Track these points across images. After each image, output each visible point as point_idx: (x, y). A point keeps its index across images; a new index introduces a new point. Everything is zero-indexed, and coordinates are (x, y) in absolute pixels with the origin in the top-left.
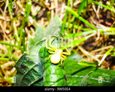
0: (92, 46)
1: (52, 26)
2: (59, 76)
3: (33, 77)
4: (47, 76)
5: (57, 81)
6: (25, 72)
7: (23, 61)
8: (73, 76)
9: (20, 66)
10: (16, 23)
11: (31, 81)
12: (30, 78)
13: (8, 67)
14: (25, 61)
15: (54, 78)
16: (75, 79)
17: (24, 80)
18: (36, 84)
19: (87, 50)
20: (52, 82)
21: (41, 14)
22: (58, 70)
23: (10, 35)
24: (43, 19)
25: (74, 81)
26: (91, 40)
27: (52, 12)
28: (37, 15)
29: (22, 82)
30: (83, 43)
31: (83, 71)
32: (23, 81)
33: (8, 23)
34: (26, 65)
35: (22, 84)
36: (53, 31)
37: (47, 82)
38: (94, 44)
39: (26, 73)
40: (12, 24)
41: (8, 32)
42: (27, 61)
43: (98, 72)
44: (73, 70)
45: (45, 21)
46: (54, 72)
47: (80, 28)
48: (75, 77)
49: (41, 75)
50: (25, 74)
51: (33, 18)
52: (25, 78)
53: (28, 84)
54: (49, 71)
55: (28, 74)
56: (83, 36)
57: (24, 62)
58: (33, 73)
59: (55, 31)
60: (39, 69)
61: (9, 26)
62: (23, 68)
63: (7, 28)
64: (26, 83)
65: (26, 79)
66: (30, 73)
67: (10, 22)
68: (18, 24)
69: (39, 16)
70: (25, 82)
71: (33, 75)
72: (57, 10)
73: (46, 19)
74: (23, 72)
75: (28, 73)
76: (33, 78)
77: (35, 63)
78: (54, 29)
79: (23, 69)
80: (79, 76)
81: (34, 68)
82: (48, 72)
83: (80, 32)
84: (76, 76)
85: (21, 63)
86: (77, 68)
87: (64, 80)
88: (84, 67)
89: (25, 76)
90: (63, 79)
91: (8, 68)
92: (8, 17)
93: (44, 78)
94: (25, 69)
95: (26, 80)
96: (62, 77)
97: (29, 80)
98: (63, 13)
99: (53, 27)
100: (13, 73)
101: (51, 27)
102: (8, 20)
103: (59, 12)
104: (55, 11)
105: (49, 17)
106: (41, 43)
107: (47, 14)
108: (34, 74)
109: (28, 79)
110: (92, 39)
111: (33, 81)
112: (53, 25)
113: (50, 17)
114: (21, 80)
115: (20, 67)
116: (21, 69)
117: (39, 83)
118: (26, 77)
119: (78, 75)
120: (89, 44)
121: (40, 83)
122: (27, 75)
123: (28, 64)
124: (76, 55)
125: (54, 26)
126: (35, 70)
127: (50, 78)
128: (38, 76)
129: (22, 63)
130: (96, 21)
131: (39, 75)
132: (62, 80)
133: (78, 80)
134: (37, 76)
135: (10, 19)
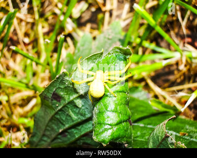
0: (167, 81)
1: (107, 36)
2: (120, 115)
3: (70, 116)
4: (100, 113)
5: (117, 124)
6: (58, 106)
7: (57, 87)
8: (136, 124)
9: (51, 95)
10: (43, 27)
11: (64, 123)
12: (64, 119)
13: (19, 101)
14: (62, 87)
15: (112, 117)
16: (140, 129)
17: (53, 121)
18: (73, 130)
19: (160, 86)
20: (108, 124)
21: (87, 16)
22: (121, 105)
23: (30, 47)
24: (89, 26)
25: (136, 133)
26: (167, 70)
27: (107, 15)
28: (80, 18)
29: (47, 126)
30: (153, 74)
31: (153, 118)
32: (50, 123)
33: (29, 26)
34: (62, 93)
35: (48, 128)
36: (107, 45)
37: (100, 124)
38: (172, 78)
39: (59, 108)
40: (35, 28)
41: (27, 40)
42: (65, 87)
43: (178, 122)
44: (136, 114)
45: (92, 28)
46: (113, 108)
47: (153, 46)
48: (139, 126)
49: (85, 114)
50: (56, 111)
51: (73, 22)
52: (55, 117)
53: (59, 128)
54: (105, 105)
55: (63, 111)
56: (153, 62)
57: (59, 88)
58: (71, 110)
59: (111, 45)
60: (83, 104)
61: (30, 32)
62: (55, 99)
63: (27, 35)
64: (56, 128)
65: (57, 119)
66: (66, 108)
67: (33, 25)
68: (46, 29)
69: (83, 20)
70: (53, 126)
71: (71, 113)
72: (115, 13)
73: (95, 26)
74: (54, 106)
75: (63, 109)
76: (69, 118)
77: (78, 91)
78: (110, 42)
79: (54, 101)
80: (146, 126)
81: (75, 101)
82: (103, 107)
83: (150, 53)
84: (141, 125)
85: (54, 89)
86: (142, 112)
87: (128, 123)
88: (155, 112)
89: (57, 113)
90: (126, 121)
91: (20, 103)
92: (29, 16)
93: (95, 117)
94: (59, 101)
95: (55, 122)
96: (126, 118)
97: (62, 121)
98: (125, 20)
99: (109, 39)
100: (27, 112)
101: (105, 37)
102: (30, 20)
103: (118, 16)
104: (111, 15)
105: (100, 23)
106: (95, 57)
107: (96, 18)
108: (73, 111)
109: (60, 120)
110: (169, 69)
111: (68, 123)
112: (109, 35)
113: (103, 24)
114: (47, 122)
115: (50, 97)
116: (52, 100)
117: (78, 129)
118: (58, 117)
119: (145, 124)
120: (163, 77)
121: (80, 129)
122: (60, 113)
123: (66, 92)
124: (141, 91)
125: (110, 37)
126: (77, 104)
127: (106, 117)
128: (79, 116)
129: (56, 89)
130: (179, 39)
131: (82, 115)
132: (125, 123)
133: (144, 132)
134: (77, 116)
135: (34, 19)
